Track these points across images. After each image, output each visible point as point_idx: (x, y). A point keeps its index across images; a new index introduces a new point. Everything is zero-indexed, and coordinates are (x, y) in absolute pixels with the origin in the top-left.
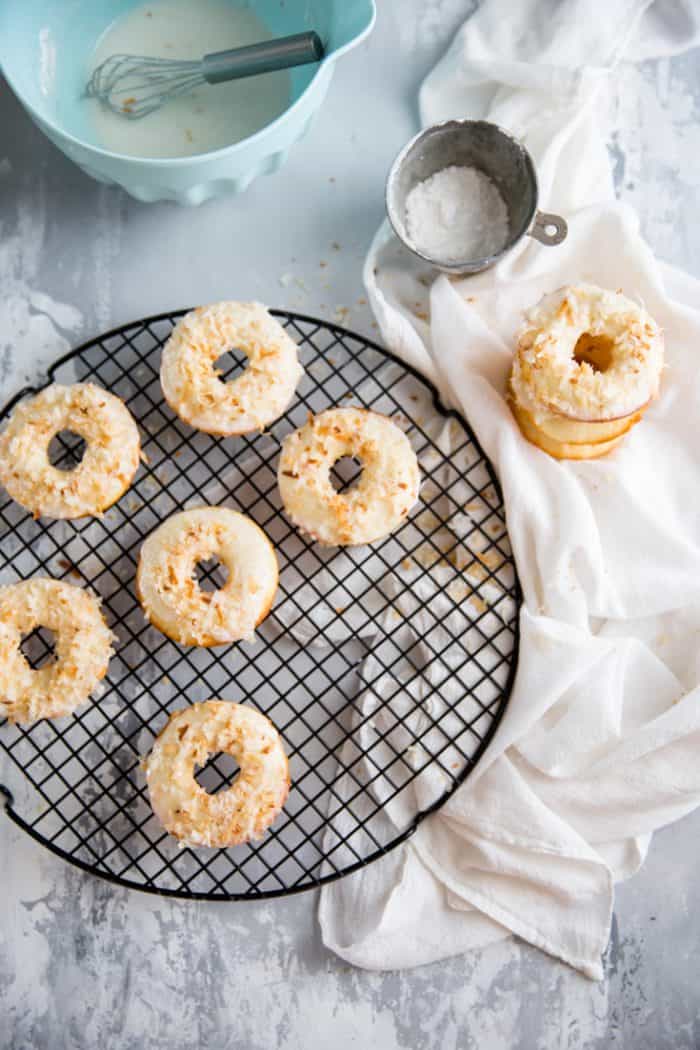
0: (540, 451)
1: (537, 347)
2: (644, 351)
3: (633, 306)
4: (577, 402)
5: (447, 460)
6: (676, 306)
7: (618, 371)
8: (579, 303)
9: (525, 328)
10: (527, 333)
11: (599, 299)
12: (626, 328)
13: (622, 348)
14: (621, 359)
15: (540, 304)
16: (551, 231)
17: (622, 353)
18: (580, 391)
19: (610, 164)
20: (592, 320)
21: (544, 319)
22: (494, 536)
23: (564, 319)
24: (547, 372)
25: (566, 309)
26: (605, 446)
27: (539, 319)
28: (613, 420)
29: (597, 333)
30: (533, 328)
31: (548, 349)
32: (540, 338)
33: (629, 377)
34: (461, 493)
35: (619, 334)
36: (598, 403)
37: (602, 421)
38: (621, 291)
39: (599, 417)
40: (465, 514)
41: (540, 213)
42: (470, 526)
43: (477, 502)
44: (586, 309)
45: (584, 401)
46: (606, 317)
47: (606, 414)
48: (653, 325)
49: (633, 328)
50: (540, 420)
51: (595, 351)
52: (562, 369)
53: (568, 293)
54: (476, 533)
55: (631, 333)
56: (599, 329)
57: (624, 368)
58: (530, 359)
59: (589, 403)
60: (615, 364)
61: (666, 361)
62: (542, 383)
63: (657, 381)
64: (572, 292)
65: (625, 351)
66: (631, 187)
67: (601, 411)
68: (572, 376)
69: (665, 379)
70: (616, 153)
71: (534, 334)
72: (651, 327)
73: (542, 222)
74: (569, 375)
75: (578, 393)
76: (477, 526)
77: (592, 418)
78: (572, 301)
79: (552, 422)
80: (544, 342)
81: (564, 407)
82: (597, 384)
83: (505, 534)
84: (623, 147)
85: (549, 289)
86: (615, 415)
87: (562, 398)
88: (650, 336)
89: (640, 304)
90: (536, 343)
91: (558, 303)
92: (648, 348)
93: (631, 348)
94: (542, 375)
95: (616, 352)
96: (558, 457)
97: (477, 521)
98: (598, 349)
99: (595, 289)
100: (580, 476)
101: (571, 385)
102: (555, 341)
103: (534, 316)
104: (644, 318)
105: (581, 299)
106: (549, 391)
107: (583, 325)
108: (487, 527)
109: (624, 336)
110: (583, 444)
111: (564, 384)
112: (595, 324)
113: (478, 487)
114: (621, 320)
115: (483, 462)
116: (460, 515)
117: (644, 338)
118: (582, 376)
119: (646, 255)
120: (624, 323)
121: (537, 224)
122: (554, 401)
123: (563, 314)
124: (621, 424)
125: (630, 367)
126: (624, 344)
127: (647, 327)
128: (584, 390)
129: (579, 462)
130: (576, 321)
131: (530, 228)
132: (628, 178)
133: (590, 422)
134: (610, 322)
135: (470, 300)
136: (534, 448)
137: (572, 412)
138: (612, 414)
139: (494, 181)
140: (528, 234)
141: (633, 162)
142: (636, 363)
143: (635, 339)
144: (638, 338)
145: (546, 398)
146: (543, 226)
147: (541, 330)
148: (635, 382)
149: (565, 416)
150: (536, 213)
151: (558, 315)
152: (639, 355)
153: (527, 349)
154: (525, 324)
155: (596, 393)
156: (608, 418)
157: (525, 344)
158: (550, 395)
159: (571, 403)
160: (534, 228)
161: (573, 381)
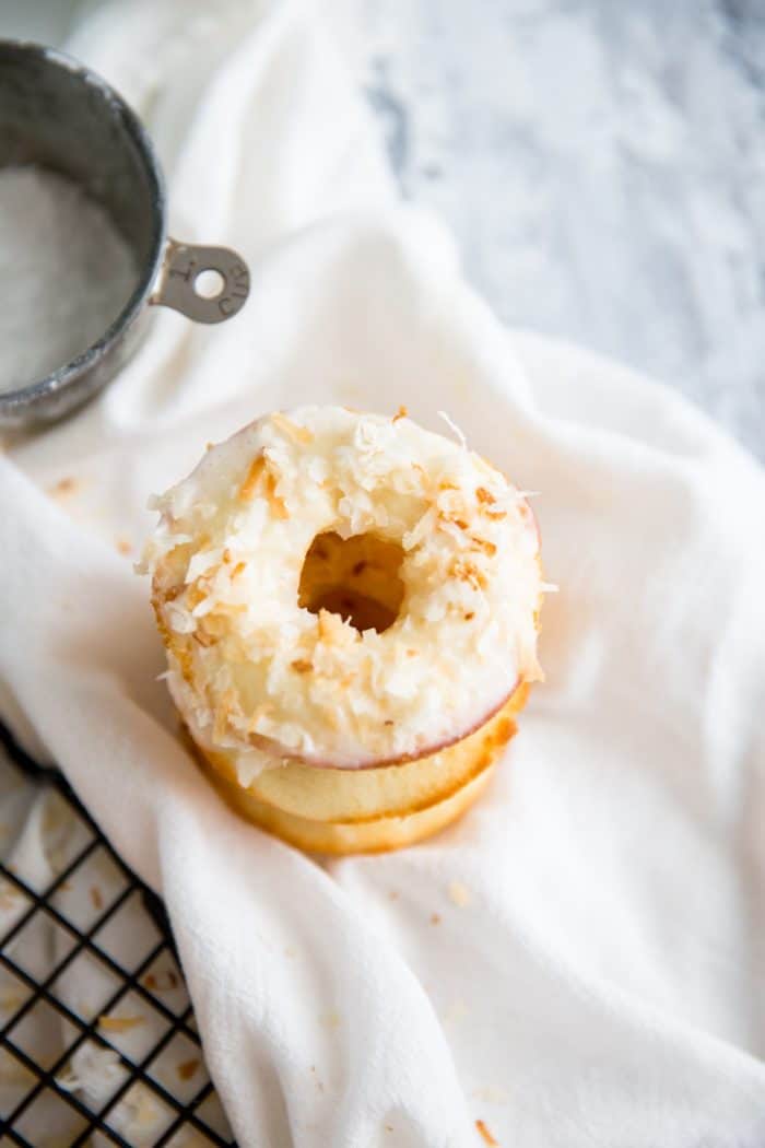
0: (279, 847)
1: (195, 585)
2: (480, 560)
3: (436, 444)
4: (320, 719)
5: (41, 902)
6: (569, 433)
7: (420, 621)
8: (297, 454)
9: (162, 541)
10: (171, 554)
11: (345, 439)
12: (427, 505)
13: (421, 559)
14: (426, 591)
15: (198, 473)
16: (208, 284)
17: (426, 572)
18: (323, 689)
19: (371, 131)
20: (338, 495)
21: (210, 510)
22: (185, 1092)
23: (259, 505)
24: (229, 650)
25: (264, 473)
26: (447, 809)
27: (198, 514)
28: (424, 753)
29: (356, 529)
30: (183, 539)
31: (224, 591)
32: (198, 565)
33: (451, 632)
34: (86, 987)
35: (411, 526)
36: (378, 715)
37: (397, 762)
38: (402, 414)
39: (386, 755)
40: (104, 1044)
41: (175, 245)
42: (119, 1075)
43: (131, 1005)
44: (316, 470)
45: (341, 716)
46: (368, 484)
47: (403, 743)
48: (500, 487)
49: (444, 501)
50: (249, 772)
51: (370, 573)
52: (266, 638)
53: (266, 433)
54: (138, 1092)
55: (441, 515)
56: (359, 516)
57: (434, 612)
58: (184, 620)
59: (355, 721)
60: (412, 602)
61: (546, 579)
62: (223, 682)
63: (530, 636)
64: (279, 431)
65: (433, 566)
66: (433, 174)
67: (391, 738)
68: (298, 654)
69: (555, 622)
70: (387, 103)
71: (185, 553)
72: (495, 495)
73: (185, 269)
74: (287, 649)
75: (316, 698)
76: (137, 1073)
77: (368, 755)
78: (277, 455)
79: (280, 774)
80: (212, 573)
81: (290, 737)
82: (368, 664)
83: (209, 1089)
84: (402, 85)
85: (222, 435)
86: (433, 739)
87: (279, 714)
88: (494, 516)
89: (453, 437)
90: (189, 579)
91: (242, 464)
92: (492, 549)
93: (446, 556)
94: (220, 658)
95: (411, 569)
96: (325, 856)
97: (136, 1057)
98: (377, 566)
99: (337, 416)
100: (393, 896)
101: (297, 678)
102: (241, 566)
103: (181, 509)
104: (471, 473)
105: (302, 445)
106: (243, 699)
107: (313, 514)
108: (163, 1071)
109: (425, 525)
110: (376, 817)
111: (279, 677)
112: (343, 506)
113: (130, 964)
114: (409, 486)
115: (136, 897)
116: (88, 1049)
117: (478, 525)
118: (320, 648)
119: (472, 317)
120: (420, 493)
121: (171, 273)
122: (262, 725)
123: (258, 488)
124: (464, 755)
125: (450, 607)
126: (427, 550)
127: (483, 496)
128: (335, 685)
129: (384, 858)
130: (290, 506)
131: (156, 286)
132: (423, 152)
133: (364, 767)
134: (382, 496)
135: (65, 486)
136: (264, 838)
137: (311, 748)
138: (420, 738)
139: (89, 196)
140: (151, 302)
141: (429, 118)
142: (463, 593)
143: (455, 531)
144: (462, 525)
145: (239, 722)
146: (188, 277)
147: (202, 542)
148: (471, 647)
149: (298, 760)
150: (165, 246)
151: (243, 495)
152: (469, 572)
153: (172, 596)
154: (162, 531)
155: (367, 687)
156: (412, 750)
157: (166, 583)
158: (249, 712)
159: (307, 727)
160: (165, 286)
161: (302, 668)
